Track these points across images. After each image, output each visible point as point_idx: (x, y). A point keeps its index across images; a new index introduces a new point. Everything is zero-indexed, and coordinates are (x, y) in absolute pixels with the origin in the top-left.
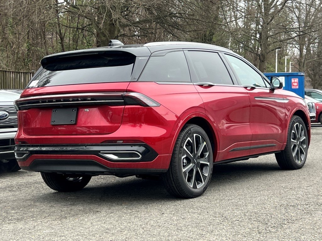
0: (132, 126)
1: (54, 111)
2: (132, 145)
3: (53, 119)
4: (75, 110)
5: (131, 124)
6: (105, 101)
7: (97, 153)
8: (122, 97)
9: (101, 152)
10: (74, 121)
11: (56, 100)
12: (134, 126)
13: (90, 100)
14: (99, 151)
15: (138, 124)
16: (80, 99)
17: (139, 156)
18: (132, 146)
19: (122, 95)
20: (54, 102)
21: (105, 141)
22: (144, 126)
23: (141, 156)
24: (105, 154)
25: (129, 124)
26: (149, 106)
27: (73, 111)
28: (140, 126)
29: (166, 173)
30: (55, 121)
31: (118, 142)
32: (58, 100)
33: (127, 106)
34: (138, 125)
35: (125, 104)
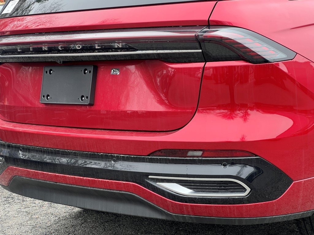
0: (225, 116)
1: (46, 72)
2: (224, 163)
3: (44, 92)
4: (90, 72)
5: (222, 111)
6: (155, 52)
7: (141, 178)
8: (199, 42)
9: (150, 177)
10: (87, 98)
11: (48, 48)
12: (230, 117)
13: (122, 49)
14: (147, 175)
15: (238, 112)
16: (99, 46)
17: (245, 190)
18: (225, 165)
19: (196, 37)
20: (45, 52)
21: (159, 151)
22: (255, 115)
23: (248, 190)
24: (160, 182)
25: (218, 111)
26: (266, 61)
27: (85, 73)
28: (245, 117)
29: (310, 217)
30: (48, 96)
31: (190, 153)
32: (53, 47)
33: (209, 64)
34: (240, 113)
35: (205, 57)
